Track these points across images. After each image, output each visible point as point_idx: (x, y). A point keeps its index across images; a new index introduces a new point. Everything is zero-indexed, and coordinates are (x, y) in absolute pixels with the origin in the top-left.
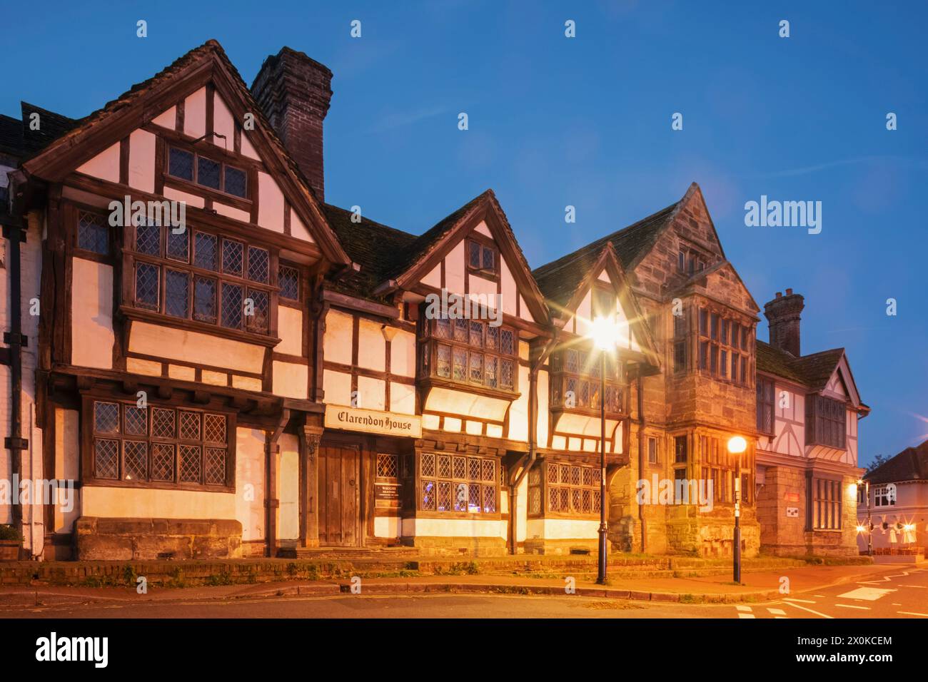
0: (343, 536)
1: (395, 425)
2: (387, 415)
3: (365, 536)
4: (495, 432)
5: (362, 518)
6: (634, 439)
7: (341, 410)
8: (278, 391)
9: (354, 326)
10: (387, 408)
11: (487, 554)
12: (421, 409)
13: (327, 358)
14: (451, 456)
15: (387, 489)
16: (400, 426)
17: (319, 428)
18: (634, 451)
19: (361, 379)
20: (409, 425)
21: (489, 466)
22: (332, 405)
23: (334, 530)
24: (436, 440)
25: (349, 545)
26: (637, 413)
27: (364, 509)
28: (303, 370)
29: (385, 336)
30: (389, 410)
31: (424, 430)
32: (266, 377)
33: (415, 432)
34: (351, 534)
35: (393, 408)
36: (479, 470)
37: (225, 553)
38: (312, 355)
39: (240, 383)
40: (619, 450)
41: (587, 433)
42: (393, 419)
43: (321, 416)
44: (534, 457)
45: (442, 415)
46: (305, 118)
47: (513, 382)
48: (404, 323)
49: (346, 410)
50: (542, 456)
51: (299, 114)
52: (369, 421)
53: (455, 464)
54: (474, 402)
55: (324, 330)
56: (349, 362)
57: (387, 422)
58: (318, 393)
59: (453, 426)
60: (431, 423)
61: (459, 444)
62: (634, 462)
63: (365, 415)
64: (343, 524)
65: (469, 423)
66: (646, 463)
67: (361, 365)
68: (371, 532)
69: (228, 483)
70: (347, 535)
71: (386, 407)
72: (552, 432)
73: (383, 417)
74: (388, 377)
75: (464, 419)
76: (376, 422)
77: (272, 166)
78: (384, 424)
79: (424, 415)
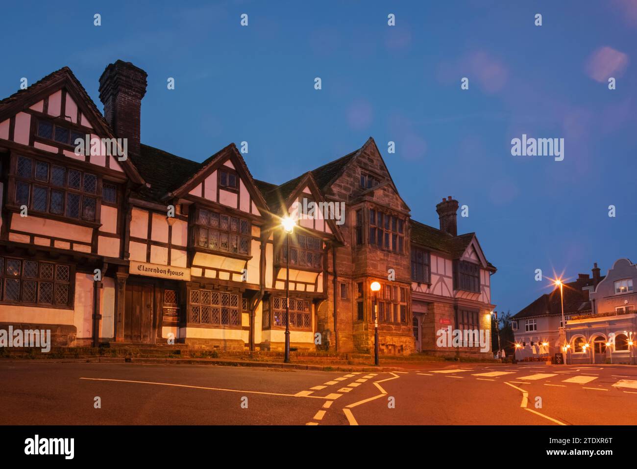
0: (142, 337)
1: (173, 273)
2: (169, 267)
3: (156, 337)
4: (237, 278)
5: (154, 327)
6: (330, 284)
7: (139, 264)
8: (101, 252)
9: (149, 217)
10: (169, 263)
11: (232, 349)
12: (190, 265)
13: (132, 235)
14: (210, 292)
15: (170, 310)
16: (177, 274)
17: (126, 274)
18: (331, 291)
19: (153, 247)
20: (183, 273)
21: (234, 298)
22: (134, 261)
23: (136, 333)
24: (201, 283)
25: (145, 342)
26: (332, 269)
27: (156, 322)
28: (117, 242)
29: (168, 223)
30: (170, 265)
31: (192, 276)
32: (94, 245)
33: (186, 277)
34: (147, 336)
35: (172, 264)
36: (228, 300)
37: (65, 343)
38: (123, 233)
39: (77, 248)
40: (320, 289)
41: (298, 280)
42: (172, 270)
43: (127, 267)
44: (263, 293)
45: (204, 268)
47: (248, 249)
48: (180, 216)
49: (143, 264)
50: (269, 293)
52: (157, 271)
53: (212, 297)
54: (224, 261)
55: (130, 219)
56: (146, 237)
57: (169, 271)
58: (125, 254)
59: (210, 274)
60: (197, 272)
61: (214, 285)
62: (331, 298)
63: (155, 267)
64: (142, 330)
65: (221, 273)
66: (339, 298)
67: (153, 239)
68: (160, 335)
69: (69, 304)
70: (144, 336)
71: (168, 263)
72: (275, 279)
73: (166, 269)
74: (170, 246)
75: (218, 270)
76: (161, 272)
77: (99, 131)
78: (167, 272)
79: (192, 268)
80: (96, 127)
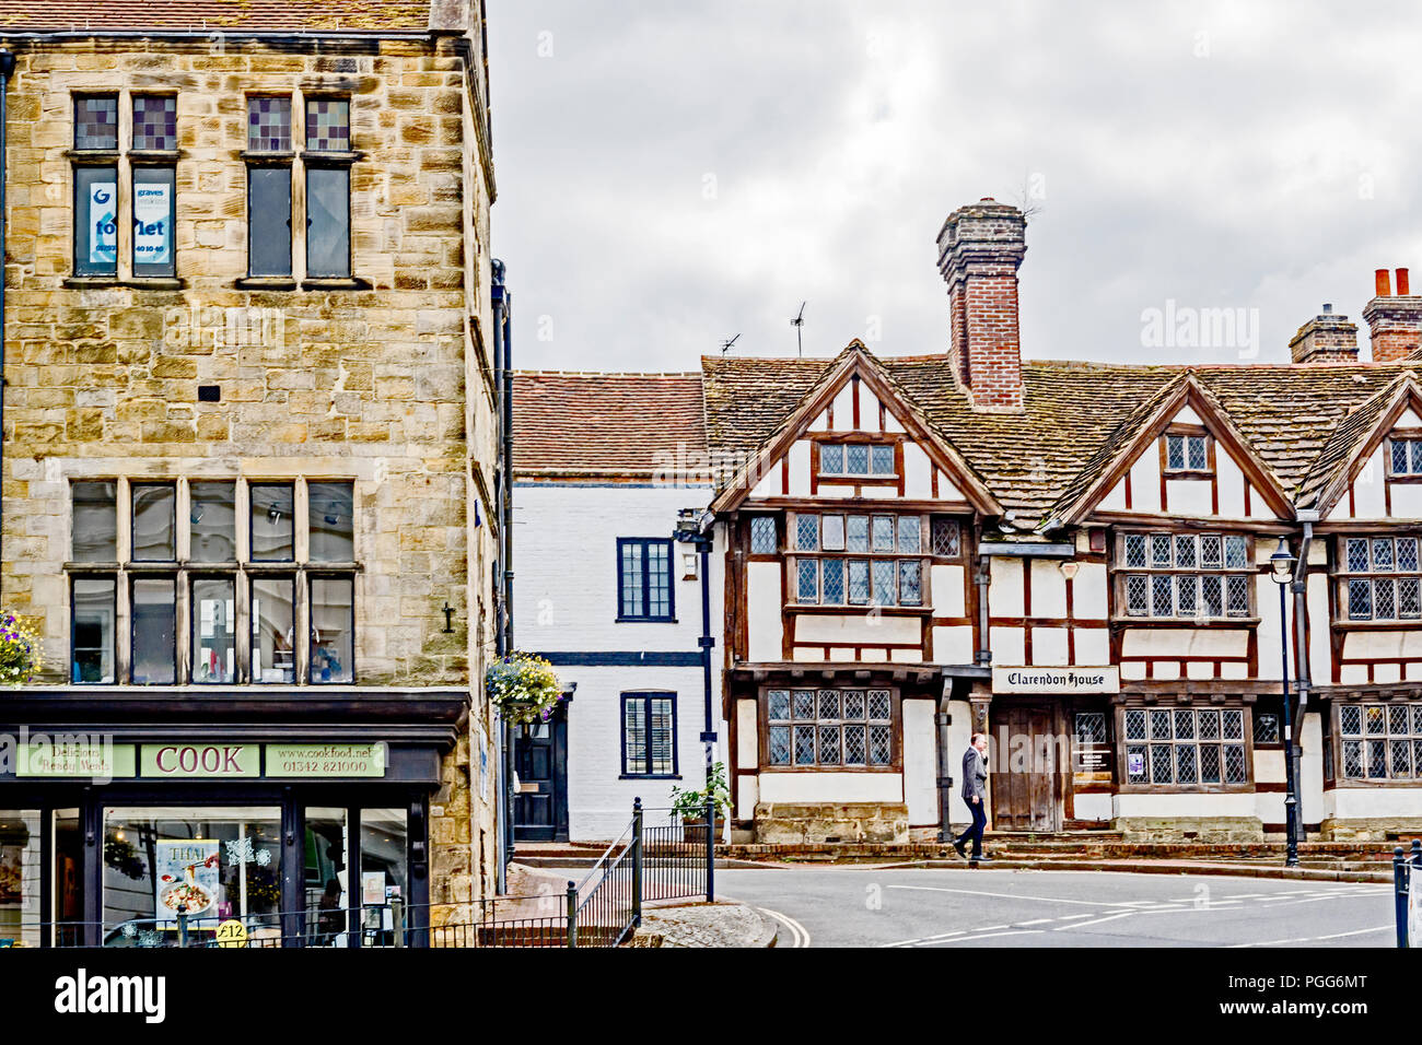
0: (1033, 818)
1: (1082, 681)
2: (1071, 670)
3: (1062, 817)
4: (1235, 672)
5: (1057, 795)
7: (1012, 671)
8: (940, 658)
9: (1025, 571)
10: (1072, 661)
12: (1116, 658)
13: (993, 613)
14: (1169, 711)
15: (1089, 757)
16: (1089, 681)
17: (987, 696)
19: (1036, 631)
20: (1101, 679)
21: (1232, 718)
22: (1000, 667)
23: (1021, 812)
24: (1143, 696)
25: (1040, 830)
27: (1060, 787)
28: (968, 630)
29: (1065, 574)
30: (1074, 664)
31: (1122, 683)
32: (926, 647)
33: (1110, 686)
34: (1044, 816)
35: (1078, 662)
36: (1216, 725)
37: (891, 837)
38: (977, 614)
39: (899, 657)
41: (1408, 654)
42: (1078, 673)
43: (986, 683)
44: (1305, 699)
45: (1149, 660)
46: (991, 285)
47: (1248, 604)
48: (1089, 554)
49: (1018, 671)
51: (983, 283)
52: (1048, 680)
53: (1177, 721)
54: (1195, 638)
55: (988, 583)
56: (1020, 614)
57: (1071, 679)
58: (984, 656)
59: (1167, 672)
60: (1135, 672)
61: (1178, 695)
63: (1042, 673)
64: (1033, 805)
65: (1190, 665)
67: (1035, 614)
68: (1069, 813)
69: (893, 761)
70: (1038, 817)
71: (1070, 660)
72: (1338, 660)
73: (1066, 673)
74: (1071, 623)
75: (1183, 661)
76: (1056, 680)
77: (915, 434)
78: (1067, 681)
79: (1122, 664)
80: (910, 428)
